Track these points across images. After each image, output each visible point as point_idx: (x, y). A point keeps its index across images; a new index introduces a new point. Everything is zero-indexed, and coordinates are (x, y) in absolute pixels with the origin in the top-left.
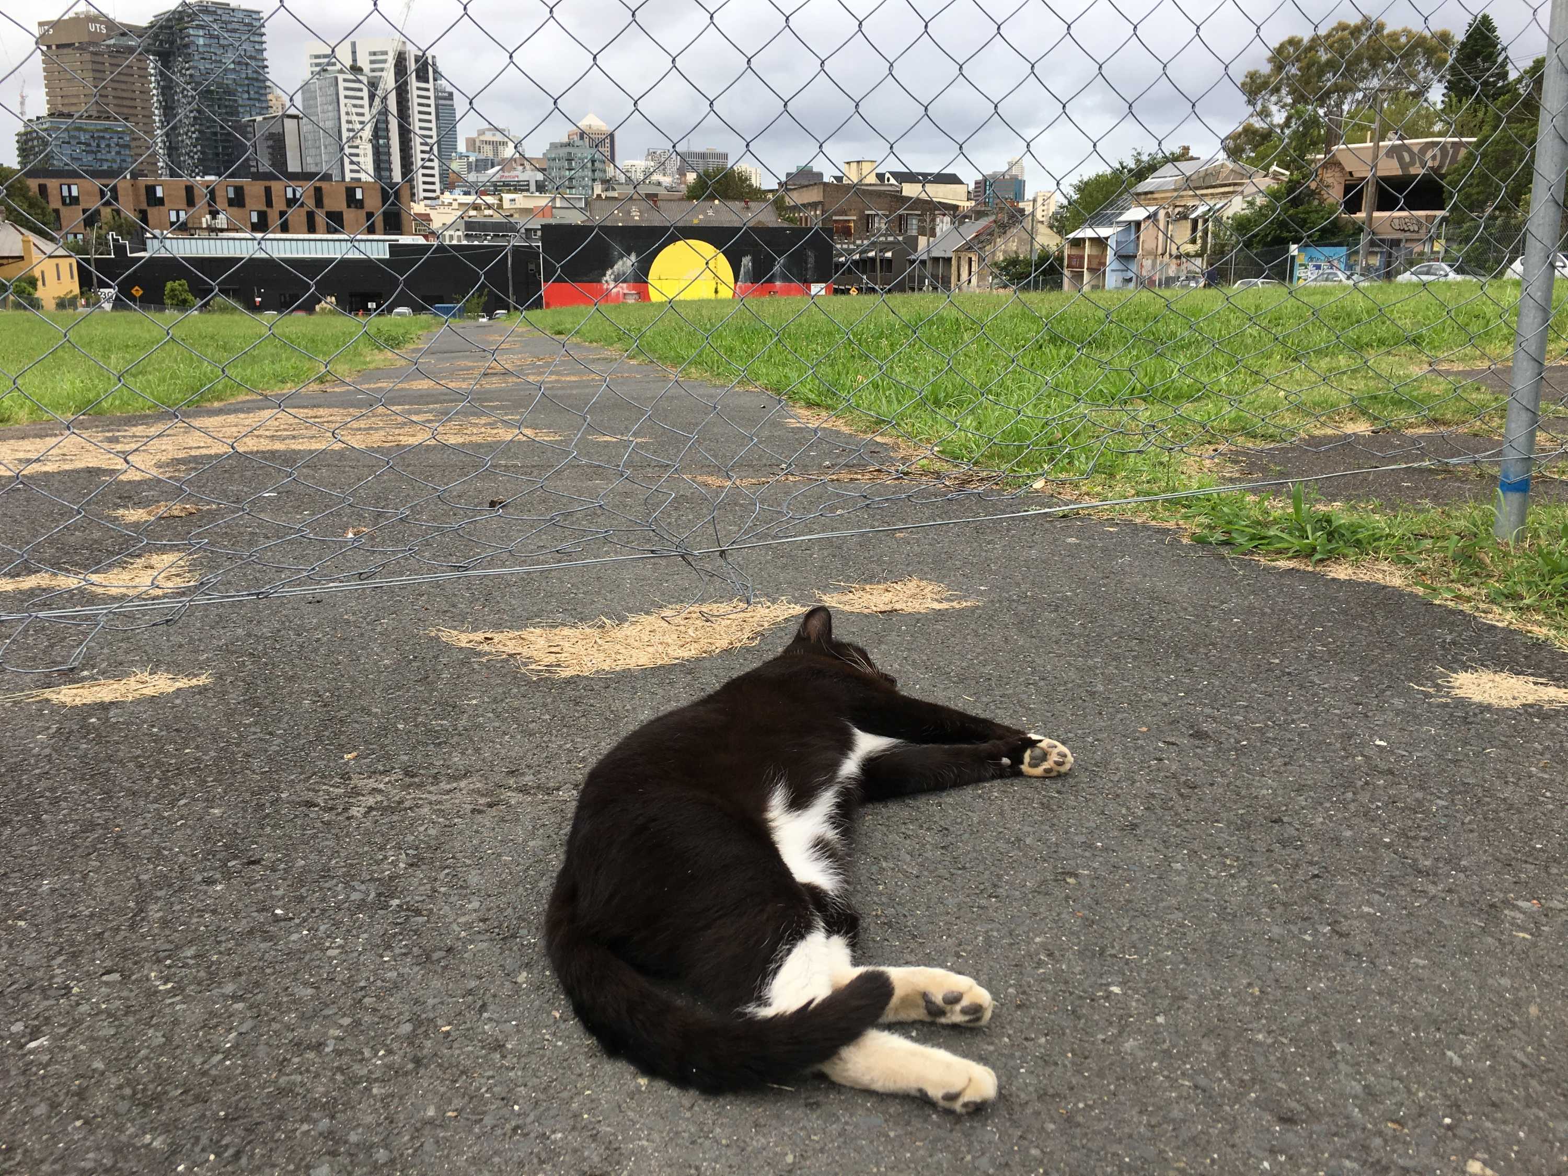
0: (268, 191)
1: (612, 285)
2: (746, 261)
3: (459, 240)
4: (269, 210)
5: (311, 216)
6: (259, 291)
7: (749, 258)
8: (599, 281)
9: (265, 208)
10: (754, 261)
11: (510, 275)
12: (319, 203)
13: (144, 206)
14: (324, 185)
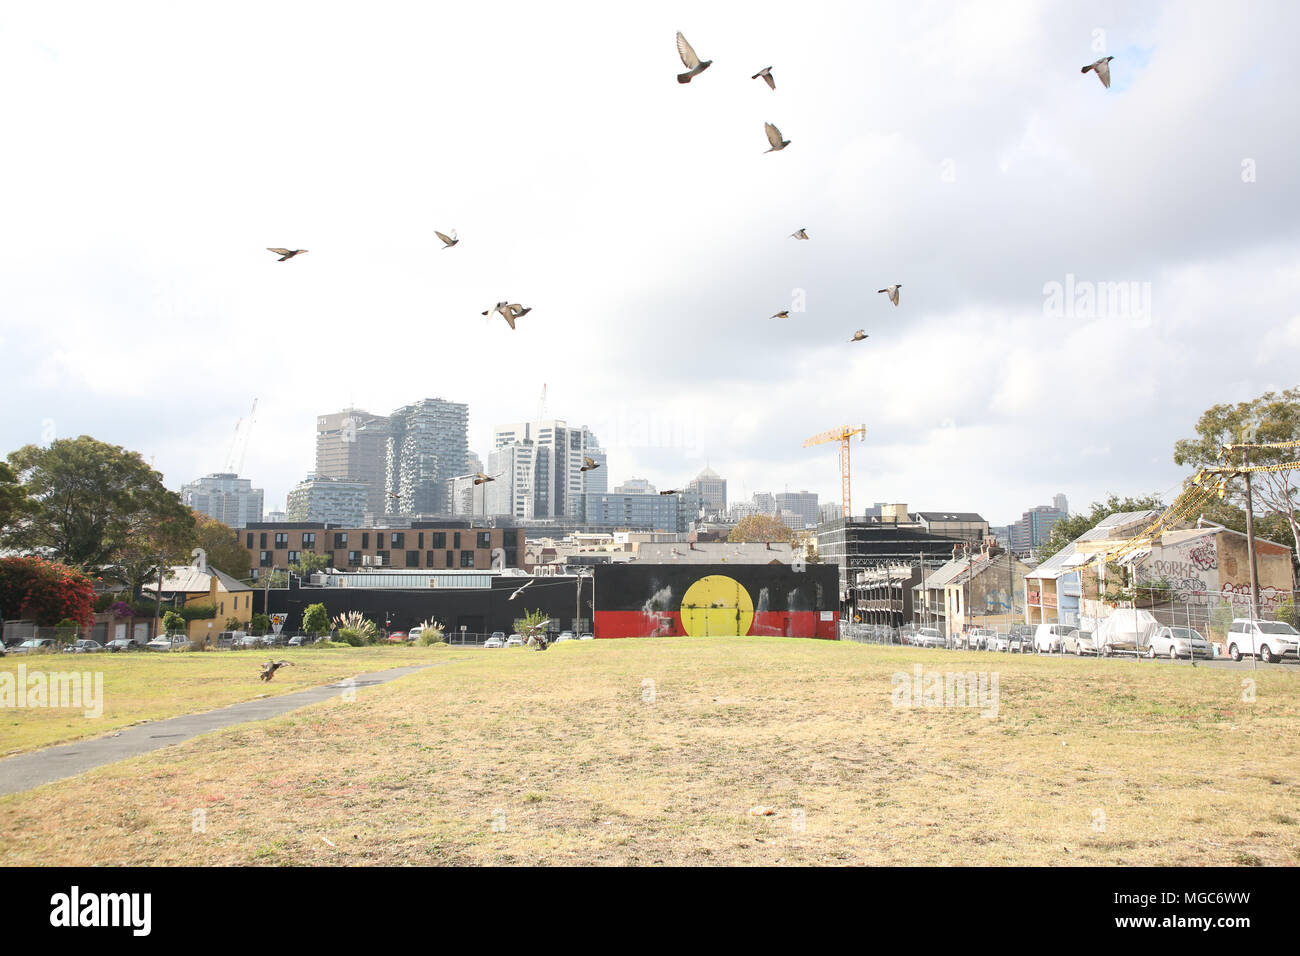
0: (421, 535)
1: (650, 614)
2: (764, 593)
3: (552, 574)
4: (420, 551)
5: (450, 555)
6: (390, 615)
7: (766, 590)
8: (640, 610)
9: (417, 549)
10: (770, 592)
11: (578, 603)
12: (457, 545)
13: (332, 548)
14: (463, 532)
